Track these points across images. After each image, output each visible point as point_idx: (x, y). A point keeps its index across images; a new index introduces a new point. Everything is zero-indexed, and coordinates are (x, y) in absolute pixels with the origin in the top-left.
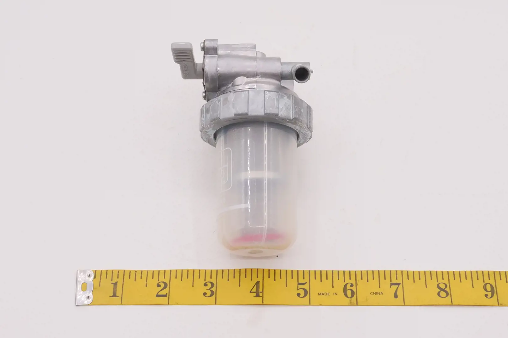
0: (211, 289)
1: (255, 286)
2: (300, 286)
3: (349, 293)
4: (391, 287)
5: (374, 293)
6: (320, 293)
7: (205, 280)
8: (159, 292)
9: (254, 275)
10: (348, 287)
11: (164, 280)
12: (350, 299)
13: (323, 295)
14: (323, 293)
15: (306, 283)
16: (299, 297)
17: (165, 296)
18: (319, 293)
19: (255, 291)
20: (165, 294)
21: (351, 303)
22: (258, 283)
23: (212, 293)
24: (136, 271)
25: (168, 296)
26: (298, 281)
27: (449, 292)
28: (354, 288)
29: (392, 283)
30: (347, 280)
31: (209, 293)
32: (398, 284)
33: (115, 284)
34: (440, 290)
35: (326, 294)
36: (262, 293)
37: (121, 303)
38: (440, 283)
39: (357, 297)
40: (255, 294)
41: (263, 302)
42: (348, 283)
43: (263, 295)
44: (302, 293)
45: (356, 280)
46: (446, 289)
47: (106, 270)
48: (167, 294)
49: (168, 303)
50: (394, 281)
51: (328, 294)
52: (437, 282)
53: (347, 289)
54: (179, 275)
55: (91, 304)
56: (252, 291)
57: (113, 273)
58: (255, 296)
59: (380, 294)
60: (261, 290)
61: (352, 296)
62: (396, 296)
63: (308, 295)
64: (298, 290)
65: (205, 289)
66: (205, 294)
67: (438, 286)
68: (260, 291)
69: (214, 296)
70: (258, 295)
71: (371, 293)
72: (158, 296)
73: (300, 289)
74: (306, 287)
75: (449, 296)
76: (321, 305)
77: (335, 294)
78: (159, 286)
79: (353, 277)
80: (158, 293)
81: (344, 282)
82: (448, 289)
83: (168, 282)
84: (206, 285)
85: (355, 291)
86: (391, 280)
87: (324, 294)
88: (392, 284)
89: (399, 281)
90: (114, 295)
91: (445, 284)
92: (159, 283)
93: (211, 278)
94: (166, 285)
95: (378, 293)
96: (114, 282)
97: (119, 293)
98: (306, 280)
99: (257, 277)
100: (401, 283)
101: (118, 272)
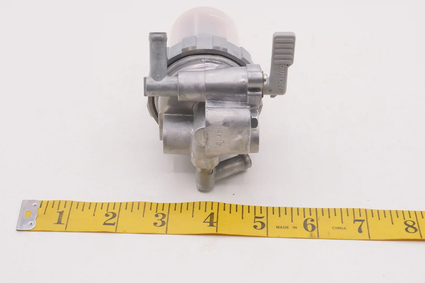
0: (162, 220)
1: (210, 216)
2: (257, 220)
3: (310, 227)
4: (354, 223)
5: (337, 227)
6: (279, 226)
7: (156, 212)
8: (107, 221)
9: (209, 207)
10: (309, 222)
11: (113, 211)
12: (310, 232)
13: (281, 228)
14: (281, 227)
15: (264, 217)
16: (256, 229)
17: (113, 224)
18: (277, 226)
19: (209, 221)
20: (113, 223)
21: (311, 236)
22: (212, 215)
23: (163, 223)
24: (84, 203)
25: (116, 225)
26: (255, 215)
27: (417, 228)
28: (315, 223)
29: (355, 219)
30: (308, 216)
31: (160, 223)
32: (363, 221)
33: (61, 213)
34: (408, 227)
35: (285, 227)
36: (216, 223)
37: (66, 229)
38: (407, 221)
39: (318, 230)
40: (209, 224)
41: (217, 231)
42: (308, 219)
43: (217, 225)
44: (259, 225)
45: (317, 216)
46: (414, 226)
47: (52, 201)
48: (115, 223)
49: (116, 231)
50: (358, 217)
51: (287, 227)
52: (404, 219)
53: (307, 224)
54: (129, 207)
55: (33, 230)
56: (205, 221)
57: (60, 203)
58: (209, 226)
59: (343, 228)
60: (215, 220)
61: (313, 230)
62: (360, 231)
63: (266, 227)
64: (255, 222)
65: (155, 220)
66: (155, 224)
67: (405, 223)
68: (214, 222)
69: (165, 226)
70: (211, 225)
71: (334, 228)
72: (105, 224)
73: (256, 222)
74: (264, 220)
75: (418, 232)
76: (279, 237)
77: (295, 227)
78: (107, 215)
79: (314, 213)
80: (105, 222)
81: (304, 217)
82: (416, 226)
83: (117, 213)
84: (157, 216)
85: (316, 225)
86: (354, 217)
87: (283, 227)
88: (355, 221)
89: (363, 217)
90: (59, 222)
91: (413, 222)
92: (107, 213)
93: (163, 210)
94: (114, 215)
95: (341, 227)
96: (60, 210)
97: (64, 221)
98: (264, 214)
99: (212, 209)
100: (365, 219)
101: (66, 202)
